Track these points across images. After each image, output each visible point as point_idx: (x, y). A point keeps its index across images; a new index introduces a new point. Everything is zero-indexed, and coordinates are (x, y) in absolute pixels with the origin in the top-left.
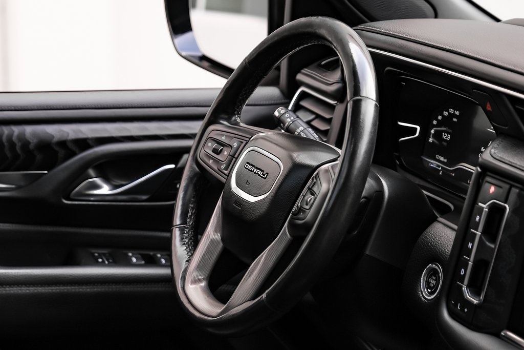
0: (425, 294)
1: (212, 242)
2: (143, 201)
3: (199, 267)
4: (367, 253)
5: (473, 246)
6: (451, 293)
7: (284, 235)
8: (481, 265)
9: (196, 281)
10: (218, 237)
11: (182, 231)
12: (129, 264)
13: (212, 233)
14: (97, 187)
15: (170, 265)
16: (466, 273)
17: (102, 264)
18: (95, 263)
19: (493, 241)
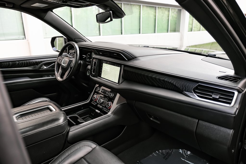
0: (88, 74)
1: (60, 72)
2: (51, 69)
3: (59, 75)
4: (80, 70)
5: (93, 67)
6: (91, 73)
7: (69, 69)
8: (94, 70)
9: (59, 77)
10: (61, 71)
11: (56, 71)
12: (50, 77)
13: (60, 70)
14: (44, 67)
15: (55, 76)
16: (92, 71)
17: (46, 77)
18: (45, 77)
19: (95, 66)
